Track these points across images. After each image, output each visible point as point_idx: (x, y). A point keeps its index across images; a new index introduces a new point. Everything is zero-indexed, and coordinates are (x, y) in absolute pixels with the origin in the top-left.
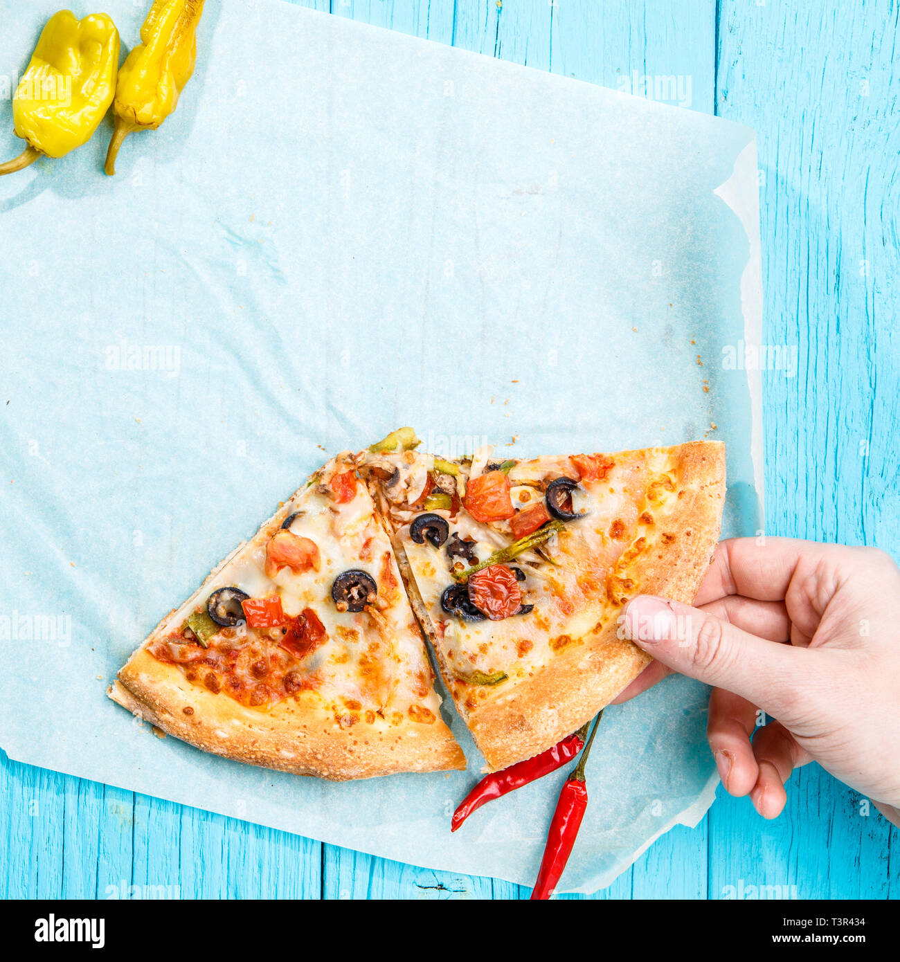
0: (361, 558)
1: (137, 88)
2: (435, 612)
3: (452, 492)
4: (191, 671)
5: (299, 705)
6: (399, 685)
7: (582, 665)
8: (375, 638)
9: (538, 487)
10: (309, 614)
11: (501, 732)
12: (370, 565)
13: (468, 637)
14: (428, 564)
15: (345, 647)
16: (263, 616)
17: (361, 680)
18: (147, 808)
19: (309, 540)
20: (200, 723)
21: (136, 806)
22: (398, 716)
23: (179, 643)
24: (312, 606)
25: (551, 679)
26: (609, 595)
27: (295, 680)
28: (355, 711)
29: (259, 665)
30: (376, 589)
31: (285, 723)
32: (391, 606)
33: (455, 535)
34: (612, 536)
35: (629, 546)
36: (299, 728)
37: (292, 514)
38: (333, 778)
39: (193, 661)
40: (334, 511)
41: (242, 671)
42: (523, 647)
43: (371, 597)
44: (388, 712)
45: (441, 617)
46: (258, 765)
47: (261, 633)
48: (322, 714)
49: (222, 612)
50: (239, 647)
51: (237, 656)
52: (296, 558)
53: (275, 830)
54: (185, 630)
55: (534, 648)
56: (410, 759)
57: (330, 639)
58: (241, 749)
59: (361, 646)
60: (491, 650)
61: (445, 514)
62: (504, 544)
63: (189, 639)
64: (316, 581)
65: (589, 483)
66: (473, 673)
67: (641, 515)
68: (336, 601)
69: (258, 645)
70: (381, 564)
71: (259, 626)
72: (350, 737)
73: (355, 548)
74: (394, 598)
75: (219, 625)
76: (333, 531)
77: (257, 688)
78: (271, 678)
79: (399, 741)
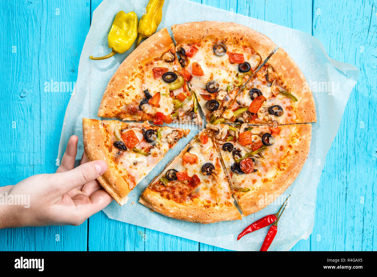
0: (210, 159)
1: (145, 25)
2: (229, 171)
3: (234, 135)
4: (162, 194)
5: (193, 202)
6: (222, 196)
7: (272, 188)
8: (215, 182)
9: (259, 135)
10: (195, 176)
11: (249, 206)
12: (212, 161)
13: (239, 178)
14: (227, 157)
15: (206, 185)
16: (182, 177)
17: (211, 195)
18: (148, 233)
19: (195, 155)
20: (165, 208)
21: (146, 232)
22: (222, 205)
23: (158, 186)
24: (196, 174)
25: (263, 192)
26: (279, 167)
27: (192, 195)
28: (209, 204)
29: (181, 191)
30: (214, 169)
31: (190, 207)
32: (219, 173)
33: (235, 149)
34: (280, 150)
35: (285, 153)
36: (193, 209)
37: (189, 147)
38: (204, 223)
39: (162, 191)
40: (202, 146)
41: (177, 193)
42: (254, 181)
43: (213, 171)
44: (219, 203)
45: (231, 172)
46: (182, 220)
47: (182, 182)
48: (200, 205)
49: (170, 176)
50: (176, 186)
51: (175, 189)
52: (191, 160)
53: (186, 239)
54: (160, 182)
55: (257, 182)
56: (225, 217)
57: (202, 183)
58: (177, 216)
59: (211, 185)
60: (245, 182)
61: (232, 143)
62: (249, 151)
63: (161, 184)
64: (197, 167)
65: (275, 136)
66: (240, 188)
67: (289, 145)
68: (203, 172)
69: (181, 186)
70: (216, 161)
71: (181, 180)
72: (208, 211)
73: (208, 157)
74: (220, 171)
75: (169, 180)
76: (201, 152)
77: (181, 198)
78: (185, 195)
79: (223, 212)
